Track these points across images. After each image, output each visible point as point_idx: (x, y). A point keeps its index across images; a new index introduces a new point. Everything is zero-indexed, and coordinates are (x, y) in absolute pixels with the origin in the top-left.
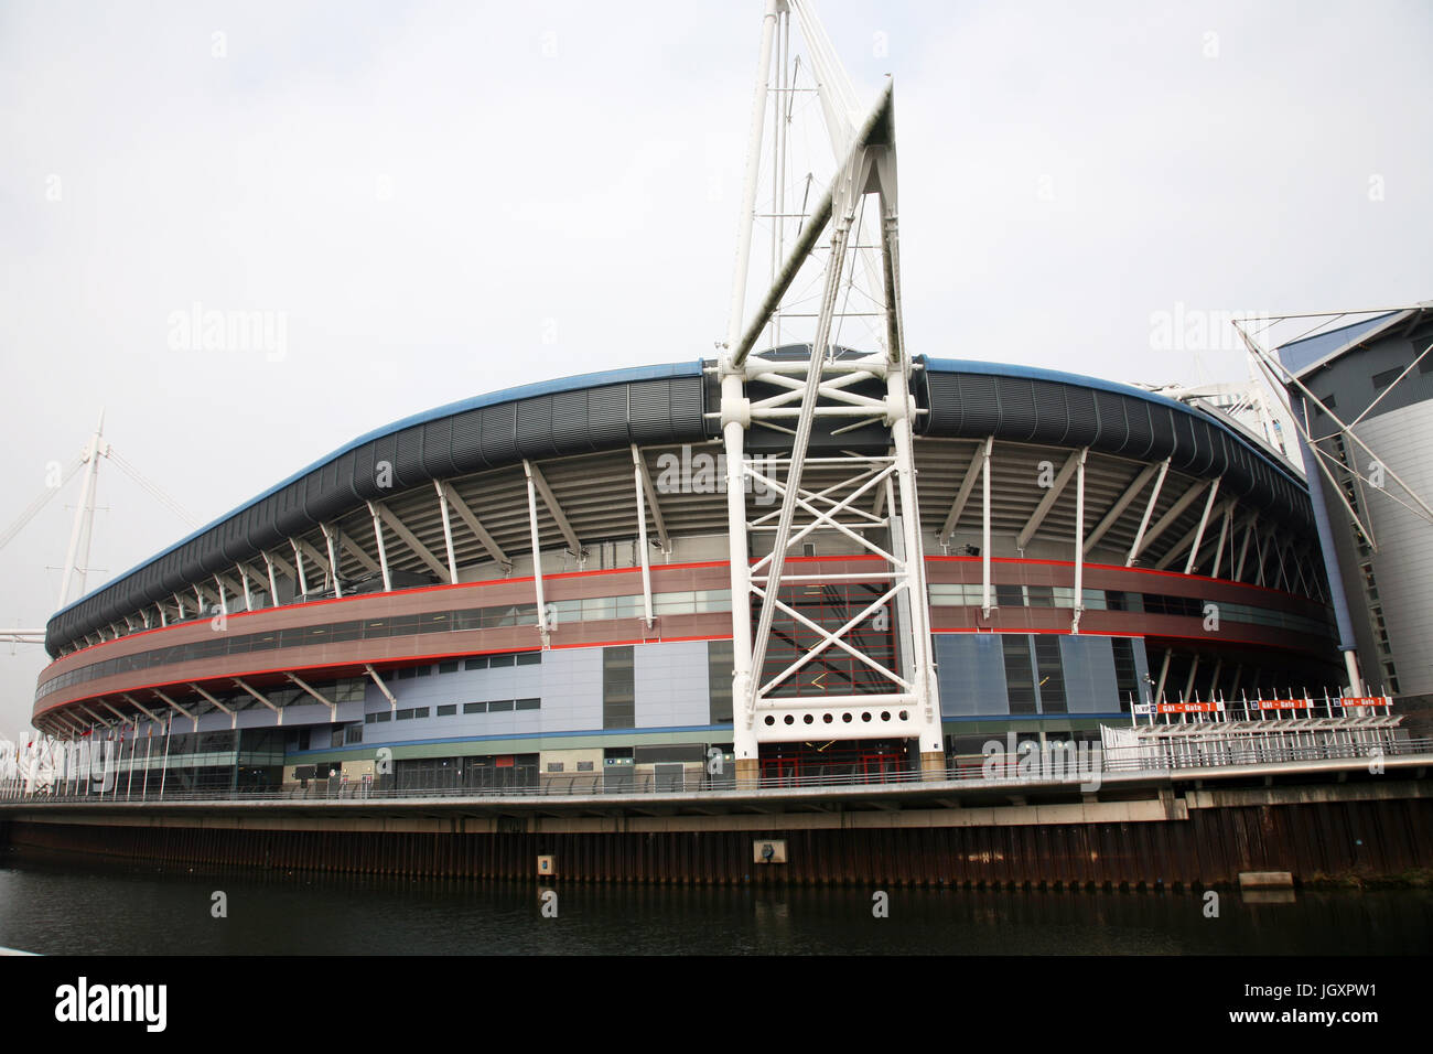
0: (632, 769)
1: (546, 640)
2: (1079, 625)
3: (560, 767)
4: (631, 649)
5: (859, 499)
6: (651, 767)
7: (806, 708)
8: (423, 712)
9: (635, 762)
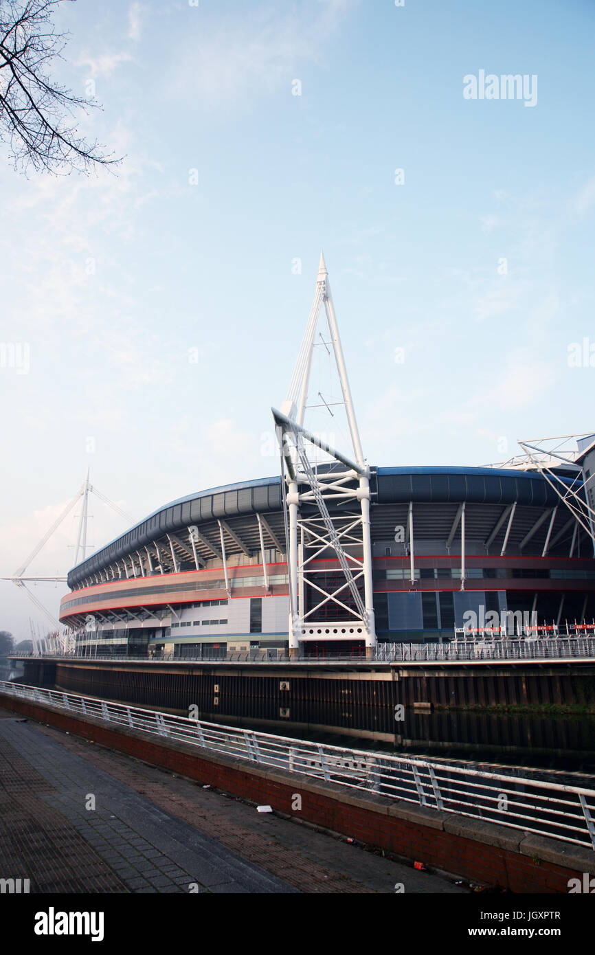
0: (258, 650)
1: (229, 595)
2: (464, 586)
3: (234, 648)
4: (261, 599)
5: (351, 530)
6: (265, 649)
7: (325, 626)
8: (189, 624)
9: (260, 647)
